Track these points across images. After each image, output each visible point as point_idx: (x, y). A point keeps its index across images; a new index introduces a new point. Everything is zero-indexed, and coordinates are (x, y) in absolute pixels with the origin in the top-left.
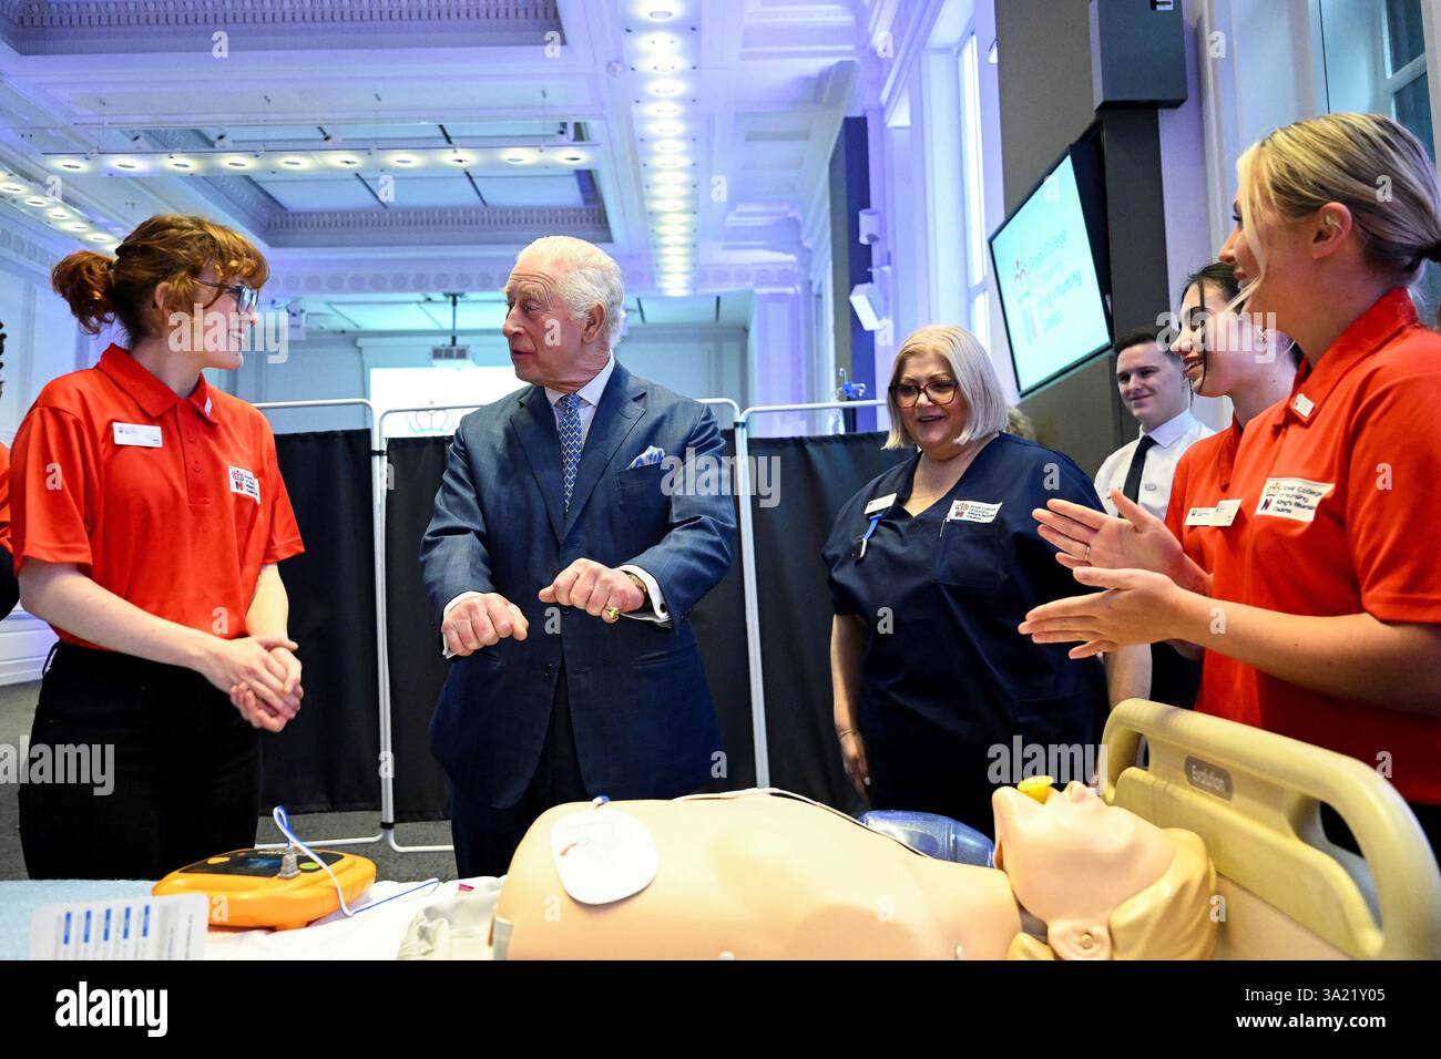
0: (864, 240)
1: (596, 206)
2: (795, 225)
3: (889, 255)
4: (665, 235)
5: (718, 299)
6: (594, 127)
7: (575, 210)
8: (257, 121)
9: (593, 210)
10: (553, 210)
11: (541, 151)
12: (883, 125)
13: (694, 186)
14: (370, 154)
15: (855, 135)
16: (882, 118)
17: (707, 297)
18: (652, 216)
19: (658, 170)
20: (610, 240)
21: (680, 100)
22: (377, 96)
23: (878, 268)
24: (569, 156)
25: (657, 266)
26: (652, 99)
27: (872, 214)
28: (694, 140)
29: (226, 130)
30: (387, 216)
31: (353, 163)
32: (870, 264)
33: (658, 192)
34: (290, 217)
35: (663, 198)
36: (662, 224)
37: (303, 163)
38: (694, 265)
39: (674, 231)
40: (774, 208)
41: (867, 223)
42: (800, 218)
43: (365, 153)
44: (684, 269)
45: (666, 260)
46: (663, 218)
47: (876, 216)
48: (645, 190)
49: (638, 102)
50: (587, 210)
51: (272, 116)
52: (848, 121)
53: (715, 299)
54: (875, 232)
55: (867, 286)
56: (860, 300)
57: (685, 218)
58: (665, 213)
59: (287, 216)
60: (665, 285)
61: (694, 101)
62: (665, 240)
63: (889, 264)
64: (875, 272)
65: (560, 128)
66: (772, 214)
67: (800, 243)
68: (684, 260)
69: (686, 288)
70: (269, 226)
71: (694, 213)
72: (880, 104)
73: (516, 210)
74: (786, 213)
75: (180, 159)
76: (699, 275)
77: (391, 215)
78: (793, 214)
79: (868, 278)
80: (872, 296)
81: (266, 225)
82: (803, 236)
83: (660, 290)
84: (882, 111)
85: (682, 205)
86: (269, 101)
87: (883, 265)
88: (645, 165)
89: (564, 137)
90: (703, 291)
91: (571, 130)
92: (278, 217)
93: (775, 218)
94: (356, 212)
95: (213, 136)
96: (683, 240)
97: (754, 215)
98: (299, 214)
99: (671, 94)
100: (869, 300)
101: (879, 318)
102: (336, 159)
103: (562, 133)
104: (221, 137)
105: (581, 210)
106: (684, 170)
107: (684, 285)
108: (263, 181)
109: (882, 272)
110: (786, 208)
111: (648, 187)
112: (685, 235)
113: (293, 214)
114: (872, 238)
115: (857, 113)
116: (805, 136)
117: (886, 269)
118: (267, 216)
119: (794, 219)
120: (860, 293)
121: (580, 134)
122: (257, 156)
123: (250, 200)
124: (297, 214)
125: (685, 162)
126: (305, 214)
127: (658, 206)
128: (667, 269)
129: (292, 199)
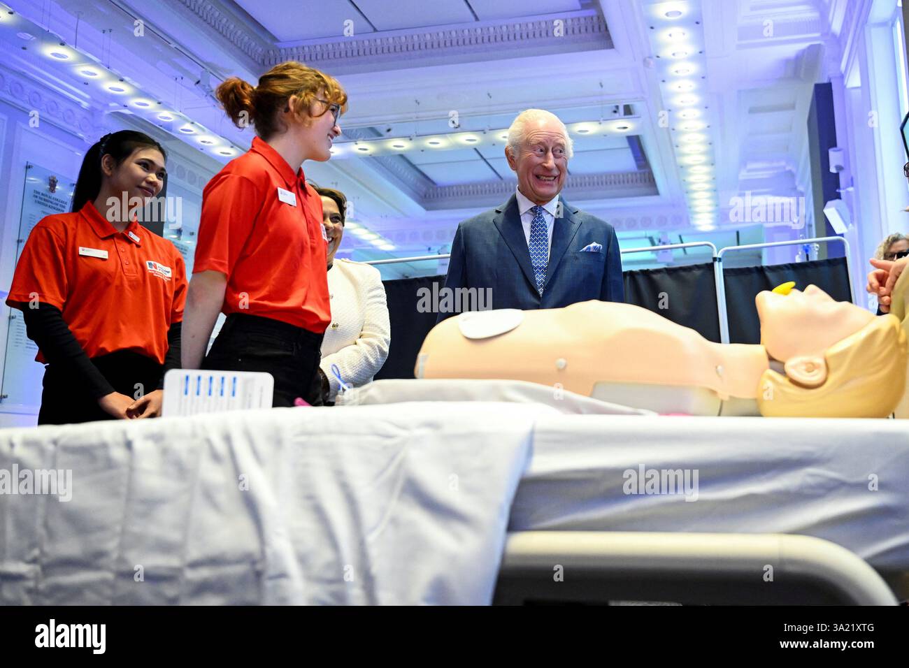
0: (833, 170)
1: (647, 170)
2: (791, 175)
3: (852, 179)
4: (694, 183)
5: (738, 233)
6: (638, 107)
7: (632, 174)
8: (411, 118)
9: (644, 173)
10: (616, 174)
11: (600, 123)
12: (844, 87)
13: (710, 144)
14: (485, 133)
15: (824, 97)
16: (843, 82)
17: (731, 231)
18: (682, 168)
19: (683, 133)
20: (657, 193)
21: (693, 78)
22: (489, 94)
23: (844, 189)
24: (621, 126)
25: (690, 207)
26: (675, 79)
27: (839, 150)
28: (706, 108)
29: (392, 126)
30: (503, 185)
31: (475, 140)
32: (838, 186)
33: (685, 150)
34: (439, 189)
35: (688, 155)
36: (690, 174)
37: (442, 143)
38: (717, 205)
39: (699, 179)
40: (775, 164)
41: (835, 158)
42: (794, 170)
43: (482, 133)
44: (710, 209)
45: (696, 203)
46: (691, 170)
47: (841, 153)
48: (675, 148)
49: (664, 81)
50: (640, 174)
51: (421, 114)
52: (817, 87)
53: (735, 234)
54: (841, 164)
55: (837, 201)
56: (831, 212)
57: (706, 169)
58: (690, 166)
59: (437, 188)
60: (697, 222)
61: (703, 78)
62: (694, 187)
63: (852, 185)
64: (842, 192)
65: (615, 109)
66: (773, 169)
67: (795, 188)
68: (709, 202)
69: (712, 224)
70: (425, 196)
71: (712, 164)
72: (841, 73)
73: (591, 176)
74: (784, 167)
75: (362, 145)
76: (722, 215)
77: (505, 184)
78: (788, 168)
79: (838, 196)
80: (839, 209)
81: (423, 195)
82: (797, 183)
83: (694, 226)
84: (842, 77)
85: (703, 159)
86: (419, 103)
87: (848, 187)
88: (673, 129)
89: (617, 115)
90: (725, 227)
91: (621, 110)
92: (431, 190)
93: (776, 172)
94: (483, 184)
95: (383, 130)
96: (707, 186)
97: (760, 170)
98: (445, 187)
99: (687, 74)
100: (837, 210)
101: (846, 225)
102: (463, 139)
103: (615, 112)
104: (389, 130)
105: (636, 174)
106: (702, 131)
107: (711, 221)
108: (419, 165)
109: (848, 192)
110: (783, 163)
111: (677, 146)
112: (706, 182)
113: (440, 187)
114: (839, 168)
115: (825, 81)
116: (793, 107)
117: (851, 189)
118: (424, 189)
119: (790, 172)
120: (830, 207)
121: (628, 111)
122: (411, 139)
123: (412, 179)
124: (443, 187)
125: (701, 125)
126: (449, 187)
127: (686, 160)
128: (697, 209)
129: (440, 176)
